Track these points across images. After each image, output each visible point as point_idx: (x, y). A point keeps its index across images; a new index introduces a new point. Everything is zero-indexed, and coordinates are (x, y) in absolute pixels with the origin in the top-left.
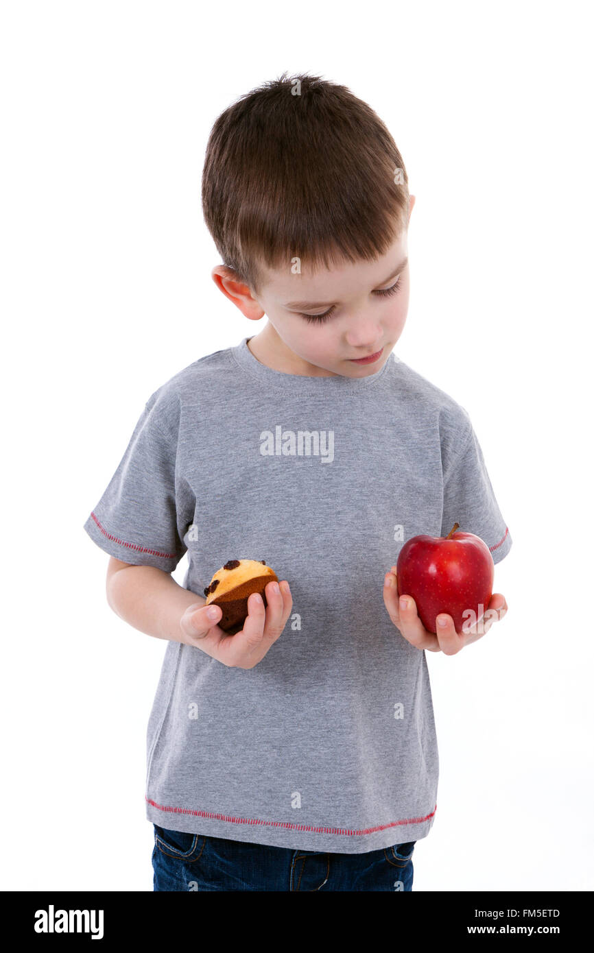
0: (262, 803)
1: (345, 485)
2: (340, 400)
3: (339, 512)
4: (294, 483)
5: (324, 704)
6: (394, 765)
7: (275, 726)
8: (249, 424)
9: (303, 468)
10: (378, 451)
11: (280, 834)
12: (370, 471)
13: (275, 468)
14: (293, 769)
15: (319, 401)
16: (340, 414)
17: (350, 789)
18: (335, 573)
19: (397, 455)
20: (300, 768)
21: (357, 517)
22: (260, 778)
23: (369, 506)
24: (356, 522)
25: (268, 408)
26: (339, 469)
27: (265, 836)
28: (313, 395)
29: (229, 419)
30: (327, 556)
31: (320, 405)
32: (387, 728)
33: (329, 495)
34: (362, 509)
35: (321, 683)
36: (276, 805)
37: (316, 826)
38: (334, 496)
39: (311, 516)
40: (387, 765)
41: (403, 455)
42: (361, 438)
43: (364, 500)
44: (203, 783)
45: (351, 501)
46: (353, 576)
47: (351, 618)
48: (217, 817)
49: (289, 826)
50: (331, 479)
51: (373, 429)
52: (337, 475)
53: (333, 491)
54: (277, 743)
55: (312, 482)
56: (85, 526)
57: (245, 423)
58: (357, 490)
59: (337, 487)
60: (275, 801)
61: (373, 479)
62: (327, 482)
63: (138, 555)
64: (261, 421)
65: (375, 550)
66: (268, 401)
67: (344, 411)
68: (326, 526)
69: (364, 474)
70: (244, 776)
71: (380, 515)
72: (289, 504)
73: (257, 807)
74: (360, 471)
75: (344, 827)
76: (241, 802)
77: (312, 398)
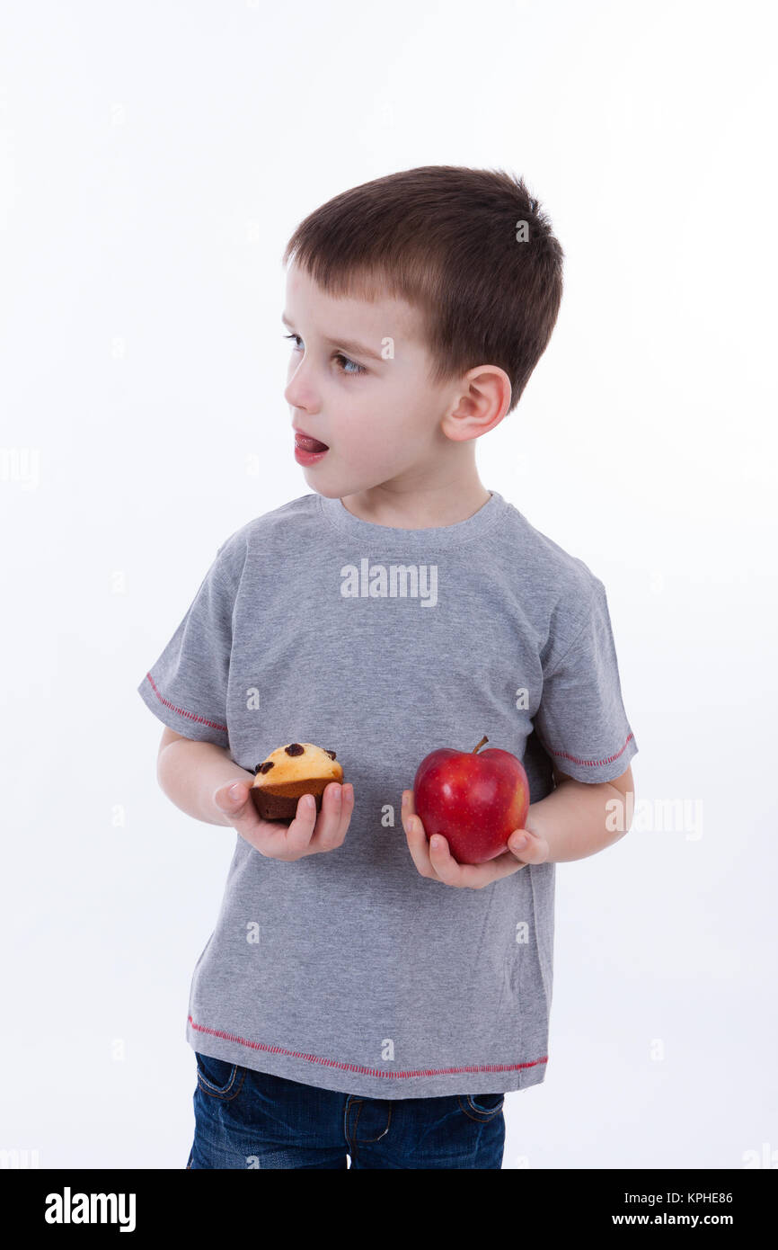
0: (284, 1029)
3: (399, 692)
4: (349, 652)
6: (460, 999)
7: (304, 939)
11: (301, 1067)
12: (443, 646)
13: (331, 634)
14: (321, 990)
19: (483, 629)
20: (329, 991)
21: (421, 700)
22: (285, 998)
24: (419, 705)
26: (405, 641)
27: (284, 1067)
28: (390, 550)
30: (380, 743)
31: (397, 562)
32: (451, 954)
33: (390, 670)
36: (301, 1032)
38: (396, 672)
39: (366, 693)
40: (450, 998)
43: (432, 680)
44: (229, 999)
45: (415, 680)
48: (238, 1040)
49: (312, 1058)
50: (394, 652)
52: (402, 648)
53: (394, 666)
54: (305, 959)
55: (371, 653)
56: (139, 688)
58: (424, 667)
60: (299, 1027)
61: (447, 655)
63: (191, 725)
64: (330, 576)
65: (442, 740)
66: (340, 553)
70: (269, 995)
71: (452, 699)
73: (279, 1033)
74: (430, 645)
76: (263, 1025)
77: (389, 554)
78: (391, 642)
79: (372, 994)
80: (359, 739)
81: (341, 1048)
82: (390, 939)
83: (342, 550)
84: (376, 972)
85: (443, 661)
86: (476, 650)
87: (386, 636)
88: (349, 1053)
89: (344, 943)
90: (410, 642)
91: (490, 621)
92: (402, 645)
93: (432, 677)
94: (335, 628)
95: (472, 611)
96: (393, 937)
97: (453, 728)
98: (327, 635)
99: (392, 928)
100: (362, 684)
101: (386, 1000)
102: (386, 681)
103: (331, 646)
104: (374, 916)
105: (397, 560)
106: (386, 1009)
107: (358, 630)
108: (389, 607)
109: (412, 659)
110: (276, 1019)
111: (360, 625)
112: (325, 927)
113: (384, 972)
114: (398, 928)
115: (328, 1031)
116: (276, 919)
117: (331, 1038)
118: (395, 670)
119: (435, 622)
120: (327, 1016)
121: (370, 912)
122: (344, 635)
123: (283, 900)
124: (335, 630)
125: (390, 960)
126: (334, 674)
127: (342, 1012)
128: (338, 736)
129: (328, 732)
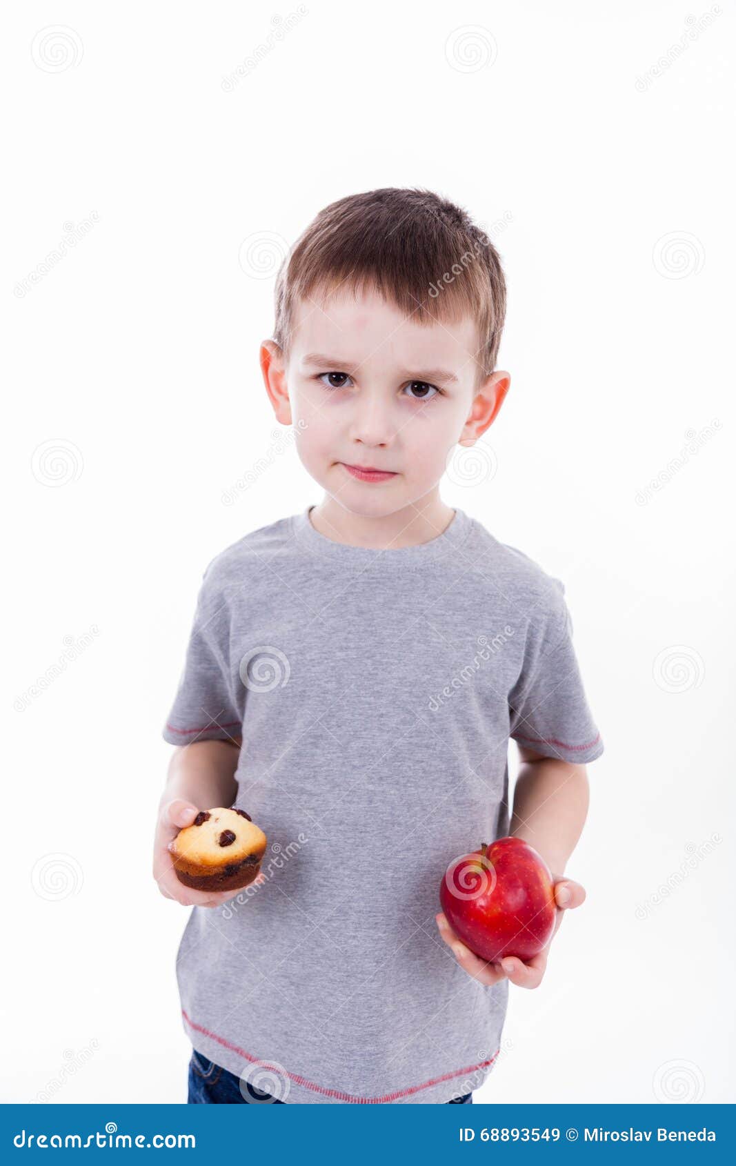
0: (277, 1046)
1: (392, 683)
2: (399, 577)
3: (382, 714)
4: (332, 676)
5: (346, 942)
8: (295, 604)
9: (344, 660)
10: (439, 643)
13: (313, 657)
15: (373, 578)
16: (396, 596)
17: (368, 1048)
18: (371, 787)
20: (318, 1013)
21: (404, 722)
23: (419, 709)
24: (401, 727)
25: (316, 584)
26: (387, 663)
29: (274, 597)
30: (363, 766)
31: (374, 583)
34: (409, 712)
35: (343, 918)
37: (326, 1087)
41: (471, 648)
42: (418, 626)
43: (414, 703)
45: (397, 703)
46: (392, 792)
47: (385, 842)
48: (237, 1050)
50: (377, 674)
51: (436, 616)
52: (383, 670)
53: (377, 688)
54: (294, 980)
55: (354, 677)
57: (292, 602)
58: (406, 690)
59: (383, 684)
60: (290, 1046)
61: (429, 677)
62: (370, 677)
67: (402, 591)
68: (365, 730)
69: (416, 670)
72: (325, 702)
73: (272, 1049)
75: (357, 1094)
76: (259, 1039)
77: (366, 574)
78: (373, 664)
79: (356, 1020)
80: (344, 763)
81: (325, 1072)
82: (375, 964)
83: (317, 571)
84: (361, 998)
85: (424, 683)
86: (456, 669)
87: (368, 658)
88: (334, 1079)
89: (331, 967)
90: (392, 664)
91: (470, 639)
92: (384, 667)
93: (414, 700)
94: (317, 651)
95: (450, 630)
96: (377, 962)
97: (434, 749)
98: (309, 658)
99: (376, 953)
100: (346, 708)
101: (371, 1026)
102: (369, 704)
103: (313, 669)
104: (359, 941)
105: (374, 581)
106: (371, 1035)
107: (338, 654)
108: (369, 629)
109: (395, 681)
110: (271, 1035)
111: (341, 649)
112: (313, 949)
113: (369, 998)
114: (382, 953)
115: (314, 1053)
116: (266, 937)
117: (317, 1062)
118: (378, 692)
119: (415, 643)
120: (315, 1039)
121: (354, 937)
122: (326, 659)
123: (272, 919)
124: (315, 654)
125: (374, 985)
126: (318, 699)
127: (328, 1036)
128: (323, 759)
129: (313, 755)
